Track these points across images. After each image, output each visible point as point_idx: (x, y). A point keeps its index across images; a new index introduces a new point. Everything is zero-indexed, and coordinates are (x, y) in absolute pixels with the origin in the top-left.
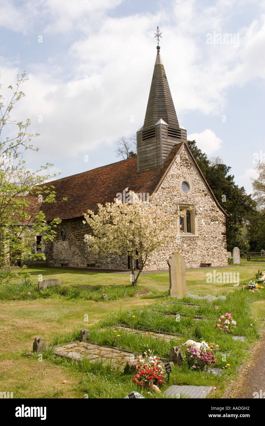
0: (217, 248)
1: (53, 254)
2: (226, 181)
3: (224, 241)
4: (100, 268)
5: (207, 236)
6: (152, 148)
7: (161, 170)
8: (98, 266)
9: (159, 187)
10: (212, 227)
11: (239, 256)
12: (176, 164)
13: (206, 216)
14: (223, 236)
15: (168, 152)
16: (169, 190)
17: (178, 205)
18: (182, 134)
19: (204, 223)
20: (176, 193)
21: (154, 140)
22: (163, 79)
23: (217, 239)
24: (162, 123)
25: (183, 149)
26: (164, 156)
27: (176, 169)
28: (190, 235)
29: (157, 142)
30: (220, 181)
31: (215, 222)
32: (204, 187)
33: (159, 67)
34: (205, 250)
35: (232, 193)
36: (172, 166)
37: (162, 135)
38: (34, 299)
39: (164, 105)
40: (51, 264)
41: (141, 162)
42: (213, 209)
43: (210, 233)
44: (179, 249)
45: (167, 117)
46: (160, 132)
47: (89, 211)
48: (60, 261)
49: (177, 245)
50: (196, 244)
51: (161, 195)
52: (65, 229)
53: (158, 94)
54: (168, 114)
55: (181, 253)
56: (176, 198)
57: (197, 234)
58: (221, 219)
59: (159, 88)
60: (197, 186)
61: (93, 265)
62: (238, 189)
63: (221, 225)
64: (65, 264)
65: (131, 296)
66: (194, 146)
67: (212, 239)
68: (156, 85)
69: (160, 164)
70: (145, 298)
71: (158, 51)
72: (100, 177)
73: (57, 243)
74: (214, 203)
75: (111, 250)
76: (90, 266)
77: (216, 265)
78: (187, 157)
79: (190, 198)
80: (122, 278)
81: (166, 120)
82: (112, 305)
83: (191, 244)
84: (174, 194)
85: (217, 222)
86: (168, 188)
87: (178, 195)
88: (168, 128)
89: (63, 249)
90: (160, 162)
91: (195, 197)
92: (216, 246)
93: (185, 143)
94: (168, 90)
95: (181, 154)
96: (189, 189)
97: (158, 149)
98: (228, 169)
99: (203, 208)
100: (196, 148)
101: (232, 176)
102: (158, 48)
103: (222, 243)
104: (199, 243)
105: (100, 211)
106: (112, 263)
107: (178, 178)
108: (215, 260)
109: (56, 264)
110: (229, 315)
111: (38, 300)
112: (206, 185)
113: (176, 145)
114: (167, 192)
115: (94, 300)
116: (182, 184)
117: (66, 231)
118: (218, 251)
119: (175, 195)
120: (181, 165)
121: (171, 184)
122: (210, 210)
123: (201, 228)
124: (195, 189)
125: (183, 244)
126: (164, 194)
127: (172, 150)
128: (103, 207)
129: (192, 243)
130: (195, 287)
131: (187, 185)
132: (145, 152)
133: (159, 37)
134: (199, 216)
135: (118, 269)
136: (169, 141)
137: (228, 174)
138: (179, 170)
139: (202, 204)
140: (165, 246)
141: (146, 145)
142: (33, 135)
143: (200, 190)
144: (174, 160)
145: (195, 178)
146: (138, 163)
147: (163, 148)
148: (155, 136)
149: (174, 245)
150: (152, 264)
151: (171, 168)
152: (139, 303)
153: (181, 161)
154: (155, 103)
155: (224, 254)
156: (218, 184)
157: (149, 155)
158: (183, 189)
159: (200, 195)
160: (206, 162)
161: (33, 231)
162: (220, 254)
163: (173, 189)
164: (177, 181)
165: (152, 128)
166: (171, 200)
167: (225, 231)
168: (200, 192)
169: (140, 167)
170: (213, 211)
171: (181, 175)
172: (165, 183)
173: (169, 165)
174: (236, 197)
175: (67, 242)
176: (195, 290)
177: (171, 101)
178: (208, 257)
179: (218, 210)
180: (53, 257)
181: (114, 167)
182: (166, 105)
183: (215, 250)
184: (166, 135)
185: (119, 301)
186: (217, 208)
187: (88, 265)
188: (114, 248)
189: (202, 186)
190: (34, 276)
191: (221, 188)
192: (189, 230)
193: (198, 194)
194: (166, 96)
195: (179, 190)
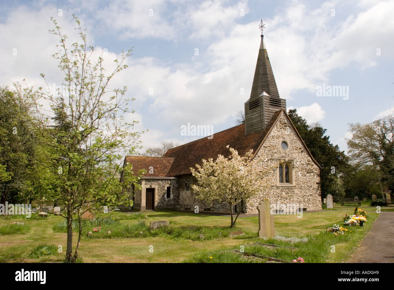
0: (312, 195)
1: (180, 201)
2: (322, 141)
3: (318, 189)
4: (213, 212)
5: (303, 185)
6: (257, 115)
7: (264, 132)
8: (212, 211)
9: (261, 147)
10: (308, 178)
11: (332, 202)
12: (276, 127)
13: (302, 169)
14: (317, 185)
15: (270, 118)
16: (270, 148)
17: (278, 160)
18: (282, 103)
19: (300, 175)
20: (276, 150)
21: (258, 108)
22: (266, 60)
23: (312, 188)
24: (264, 95)
25: (282, 115)
26: (266, 121)
27: (276, 131)
28: (288, 185)
29: (260, 110)
30: (317, 141)
31: (310, 174)
32: (301, 145)
33: (263, 51)
34: (301, 197)
35: (327, 150)
36: (273, 129)
37: (264, 105)
38: (145, 237)
39: (266, 81)
40: (178, 208)
41: (248, 127)
42: (309, 163)
43: (306, 183)
44: (279, 197)
45: (269, 90)
46: (262, 102)
47: (197, 165)
48: (184, 206)
49: (277, 193)
50: (293, 193)
51: (263, 152)
52: (188, 182)
53: (261, 72)
54: (270, 88)
55: (280, 200)
56: (276, 155)
57: (294, 184)
58: (316, 171)
59: (262, 68)
60: (295, 145)
61: (209, 209)
62: (333, 147)
63: (316, 176)
64: (187, 209)
65: (225, 236)
66: (295, 113)
67: (308, 187)
68: (260, 65)
69: (263, 128)
70: (237, 238)
71: (262, 39)
72: (216, 140)
73: (182, 192)
74: (310, 158)
75: (212, 197)
76: (206, 210)
77: (311, 209)
78: (286, 121)
79: (289, 155)
80: (227, 220)
81: (268, 92)
82: (205, 244)
83: (288, 192)
84: (274, 151)
85: (312, 174)
86: (270, 147)
87: (277, 152)
88: (270, 99)
89: (186, 197)
90: (263, 126)
91: (293, 153)
92: (311, 193)
93: (284, 110)
94: (270, 68)
95: (281, 119)
96: (287, 147)
97: (261, 115)
98: (324, 131)
99: (300, 162)
100: (297, 115)
101: (327, 136)
102: (262, 36)
103: (317, 191)
104: (296, 191)
105: (204, 165)
106: (223, 208)
107: (278, 138)
108: (310, 206)
109: (182, 209)
110: (301, 259)
111: (147, 238)
112: (303, 144)
113: (277, 112)
114: (269, 150)
115: (192, 240)
116: (282, 143)
117: (190, 183)
118: (313, 198)
119: (275, 153)
120: (281, 128)
121: (272, 144)
122: (306, 164)
123: (298, 179)
124: (293, 147)
125: (282, 192)
126: (266, 152)
127: (273, 116)
128: (206, 162)
129: (290, 191)
130: (286, 229)
131: (286, 144)
132: (251, 119)
133: (263, 28)
134: (296, 169)
135: (228, 213)
136: (271, 109)
137: (324, 135)
138: (279, 132)
139: (299, 159)
140: (266, 194)
141: (252, 113)
142: (129, 99)
143: (297, 148)
144: (274, 124)
145: (293, 138)
146: (246, 128)
147: (265, 115)
148: (259, 106)
149: (274, 193)
150: (255, 209)
151: (272, 131)
152: (229, 243)
153: (280, 125)
154: (259, 79)
155: (319, 200)
156: (315, 143)
157: (254, 121)
158: (282, 147)
159: (297, 152)
160: (306, 127)
161: (164, 183)
162: (314, 201)
163: (274, 147)
164: (277, 141)
165: (257, 99)
166: (271, 156)
167: (319, 181)
168: (297, 149)
169: (247, 131)
170: (309, 165)
171: (281, 136)
172: (266, 143)
173: (270, 128)
174: (331, 153)
175: (190, 192)
176: (285, 231)
177: (272, 77)
178: (304, 203)
179: (313, 164)
180: (180, 203)
181: (227, 132)
182: (268, 80)
183: (310, 197)
184: (268, 104)
185: (213, 241)
186: (313, 162)
187: (205, 210)
188: (215, 195)
189: (299, 145)
190: (161, 217)
191: (318, 147)
192: (287, 181)
193: (295, 151)
194: (268, 74)
195: (279, 148)
